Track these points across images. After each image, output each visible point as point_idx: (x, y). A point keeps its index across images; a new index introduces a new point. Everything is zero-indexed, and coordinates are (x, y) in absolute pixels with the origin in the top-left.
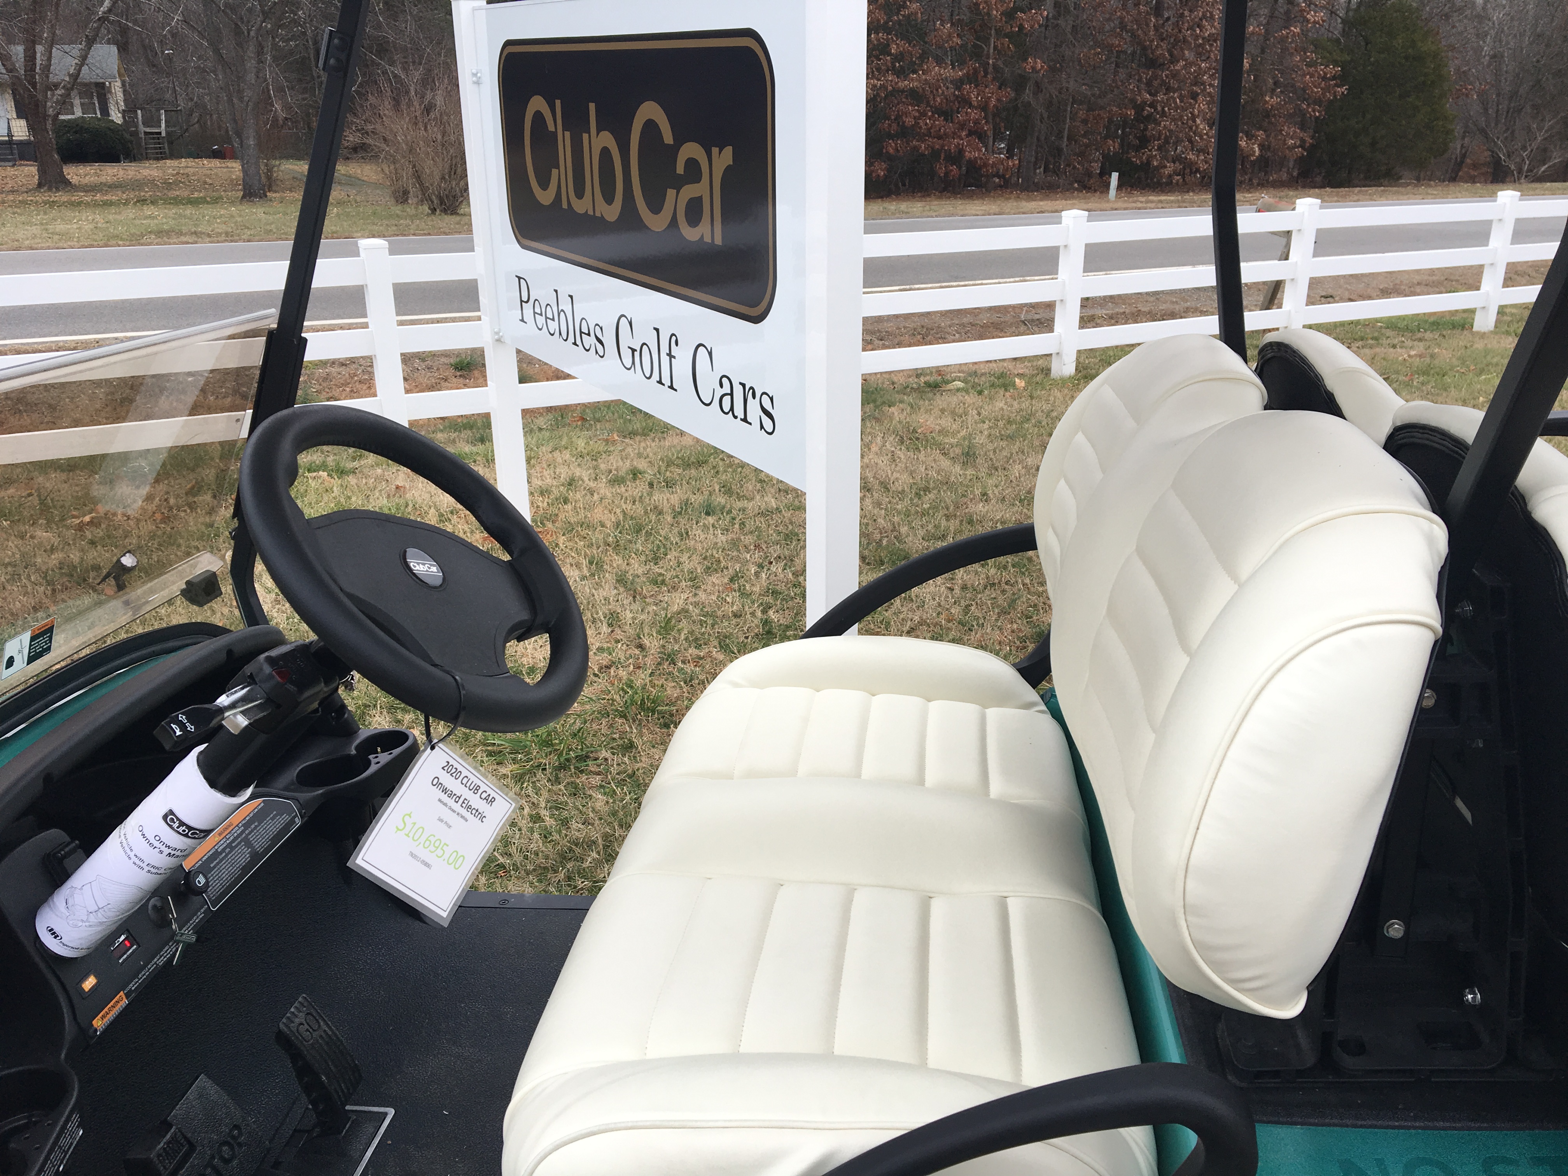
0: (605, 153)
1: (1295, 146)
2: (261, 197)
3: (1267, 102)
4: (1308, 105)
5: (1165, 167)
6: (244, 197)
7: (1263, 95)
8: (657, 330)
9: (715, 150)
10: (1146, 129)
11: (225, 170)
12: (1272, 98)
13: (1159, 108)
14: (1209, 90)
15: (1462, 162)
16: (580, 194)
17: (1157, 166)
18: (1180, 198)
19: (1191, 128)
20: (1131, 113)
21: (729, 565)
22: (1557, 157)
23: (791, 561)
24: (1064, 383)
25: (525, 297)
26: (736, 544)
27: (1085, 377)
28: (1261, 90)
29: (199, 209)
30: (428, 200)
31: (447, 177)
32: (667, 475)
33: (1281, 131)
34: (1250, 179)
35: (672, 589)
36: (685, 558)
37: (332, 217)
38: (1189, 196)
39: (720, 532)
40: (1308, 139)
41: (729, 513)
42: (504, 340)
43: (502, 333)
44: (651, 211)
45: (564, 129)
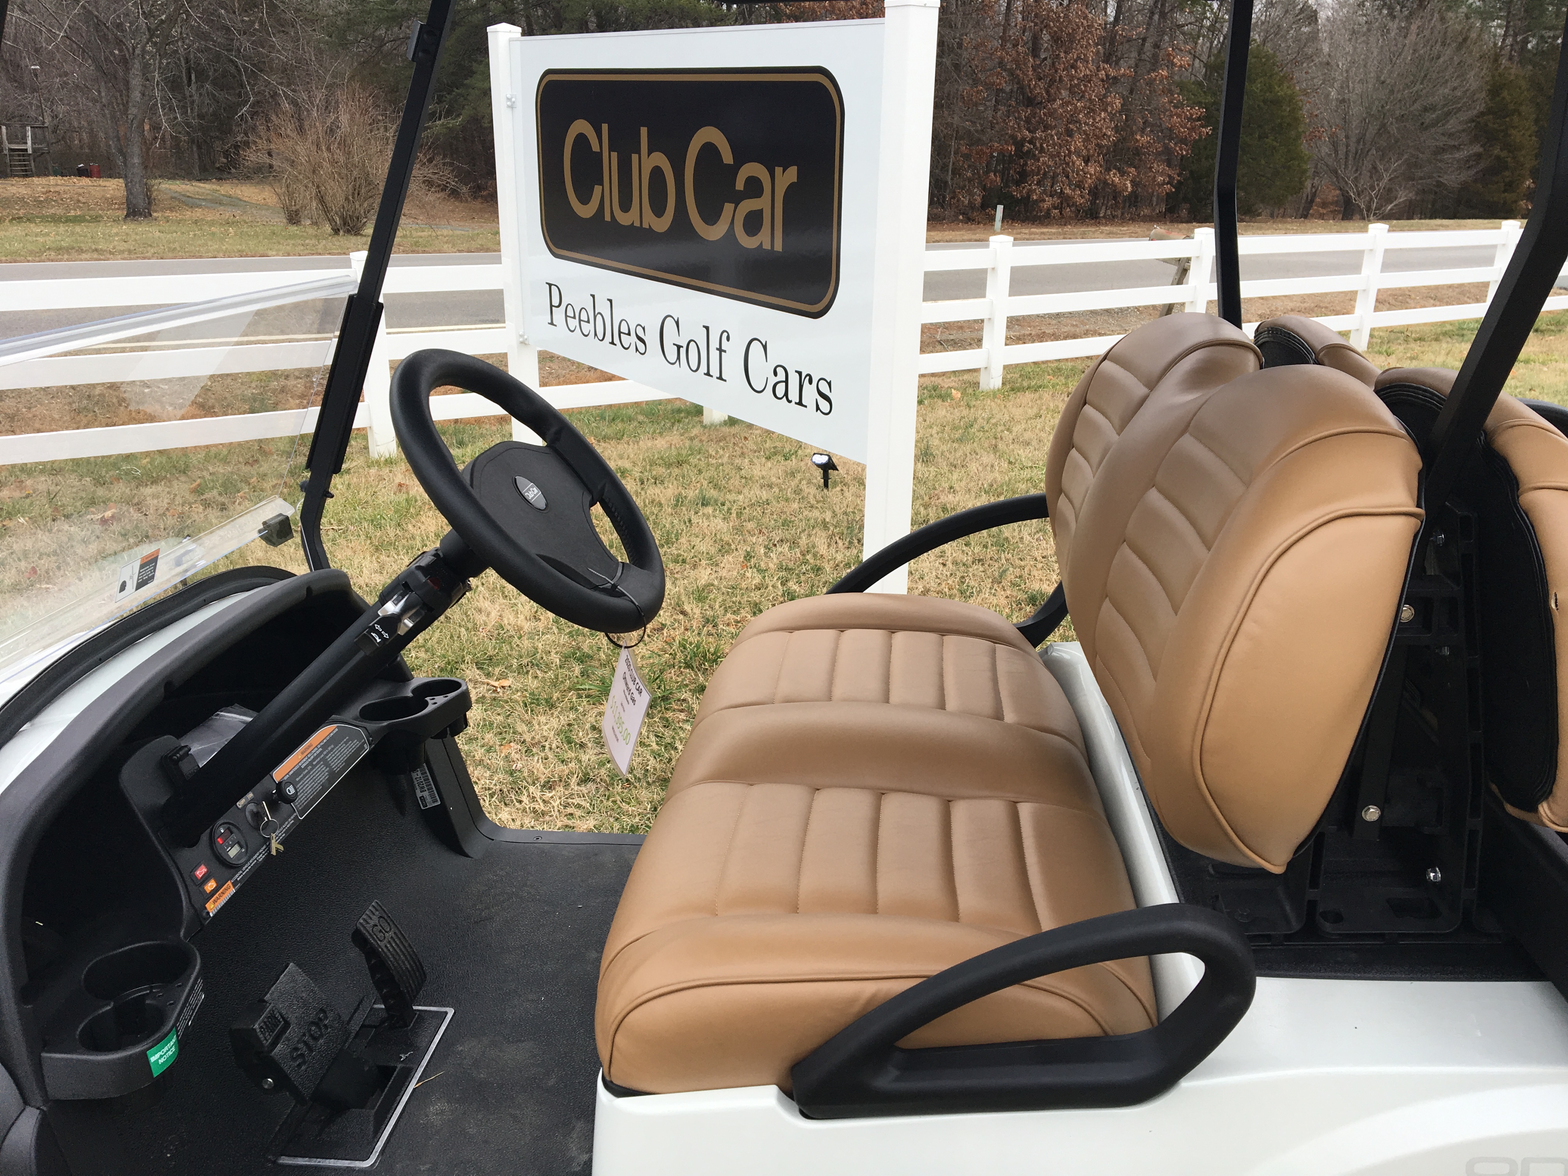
0: (657, 172)
1: (1164, 183)
2: (145, 217)
3: (1137, 141)
4: (1176, 144)
5: (1044, 201)
6: (127, 216)
7: (1133, 133)
8: (707, 328)
9: (778, 170)
10: (1026, 164)
11: (98, 189)
12: (1142, 136)
13: (1038, 145)
14: (1085, 128)
15: (1312, 201)
16: (625, 206)
17: (1036, 200)
18: (1060, 230)
19: (1067, 164)
20: (1011, 148)
21: (738, 547)
22: (1403, 196)
23: (794, 544)
24: (994, 395)
25: (556, 302)
26: (739, 530)
27: (1013, 390)
28: (1132, 129)
29: (87, 227)
30: (331, 221)
31: (351, 198)
32: (654, 473)
33: (1151, 168)
34: (1123, 214)
35: (695, 566)
36: (696, 541)
37: (232, 237)
38: (1068, 229)
39: (720, 520)
40: (1175, 176)
41: (723, 504)
42: (527, 343)
43: (526, 339)
44: (707, 223)
45: (611, 149)
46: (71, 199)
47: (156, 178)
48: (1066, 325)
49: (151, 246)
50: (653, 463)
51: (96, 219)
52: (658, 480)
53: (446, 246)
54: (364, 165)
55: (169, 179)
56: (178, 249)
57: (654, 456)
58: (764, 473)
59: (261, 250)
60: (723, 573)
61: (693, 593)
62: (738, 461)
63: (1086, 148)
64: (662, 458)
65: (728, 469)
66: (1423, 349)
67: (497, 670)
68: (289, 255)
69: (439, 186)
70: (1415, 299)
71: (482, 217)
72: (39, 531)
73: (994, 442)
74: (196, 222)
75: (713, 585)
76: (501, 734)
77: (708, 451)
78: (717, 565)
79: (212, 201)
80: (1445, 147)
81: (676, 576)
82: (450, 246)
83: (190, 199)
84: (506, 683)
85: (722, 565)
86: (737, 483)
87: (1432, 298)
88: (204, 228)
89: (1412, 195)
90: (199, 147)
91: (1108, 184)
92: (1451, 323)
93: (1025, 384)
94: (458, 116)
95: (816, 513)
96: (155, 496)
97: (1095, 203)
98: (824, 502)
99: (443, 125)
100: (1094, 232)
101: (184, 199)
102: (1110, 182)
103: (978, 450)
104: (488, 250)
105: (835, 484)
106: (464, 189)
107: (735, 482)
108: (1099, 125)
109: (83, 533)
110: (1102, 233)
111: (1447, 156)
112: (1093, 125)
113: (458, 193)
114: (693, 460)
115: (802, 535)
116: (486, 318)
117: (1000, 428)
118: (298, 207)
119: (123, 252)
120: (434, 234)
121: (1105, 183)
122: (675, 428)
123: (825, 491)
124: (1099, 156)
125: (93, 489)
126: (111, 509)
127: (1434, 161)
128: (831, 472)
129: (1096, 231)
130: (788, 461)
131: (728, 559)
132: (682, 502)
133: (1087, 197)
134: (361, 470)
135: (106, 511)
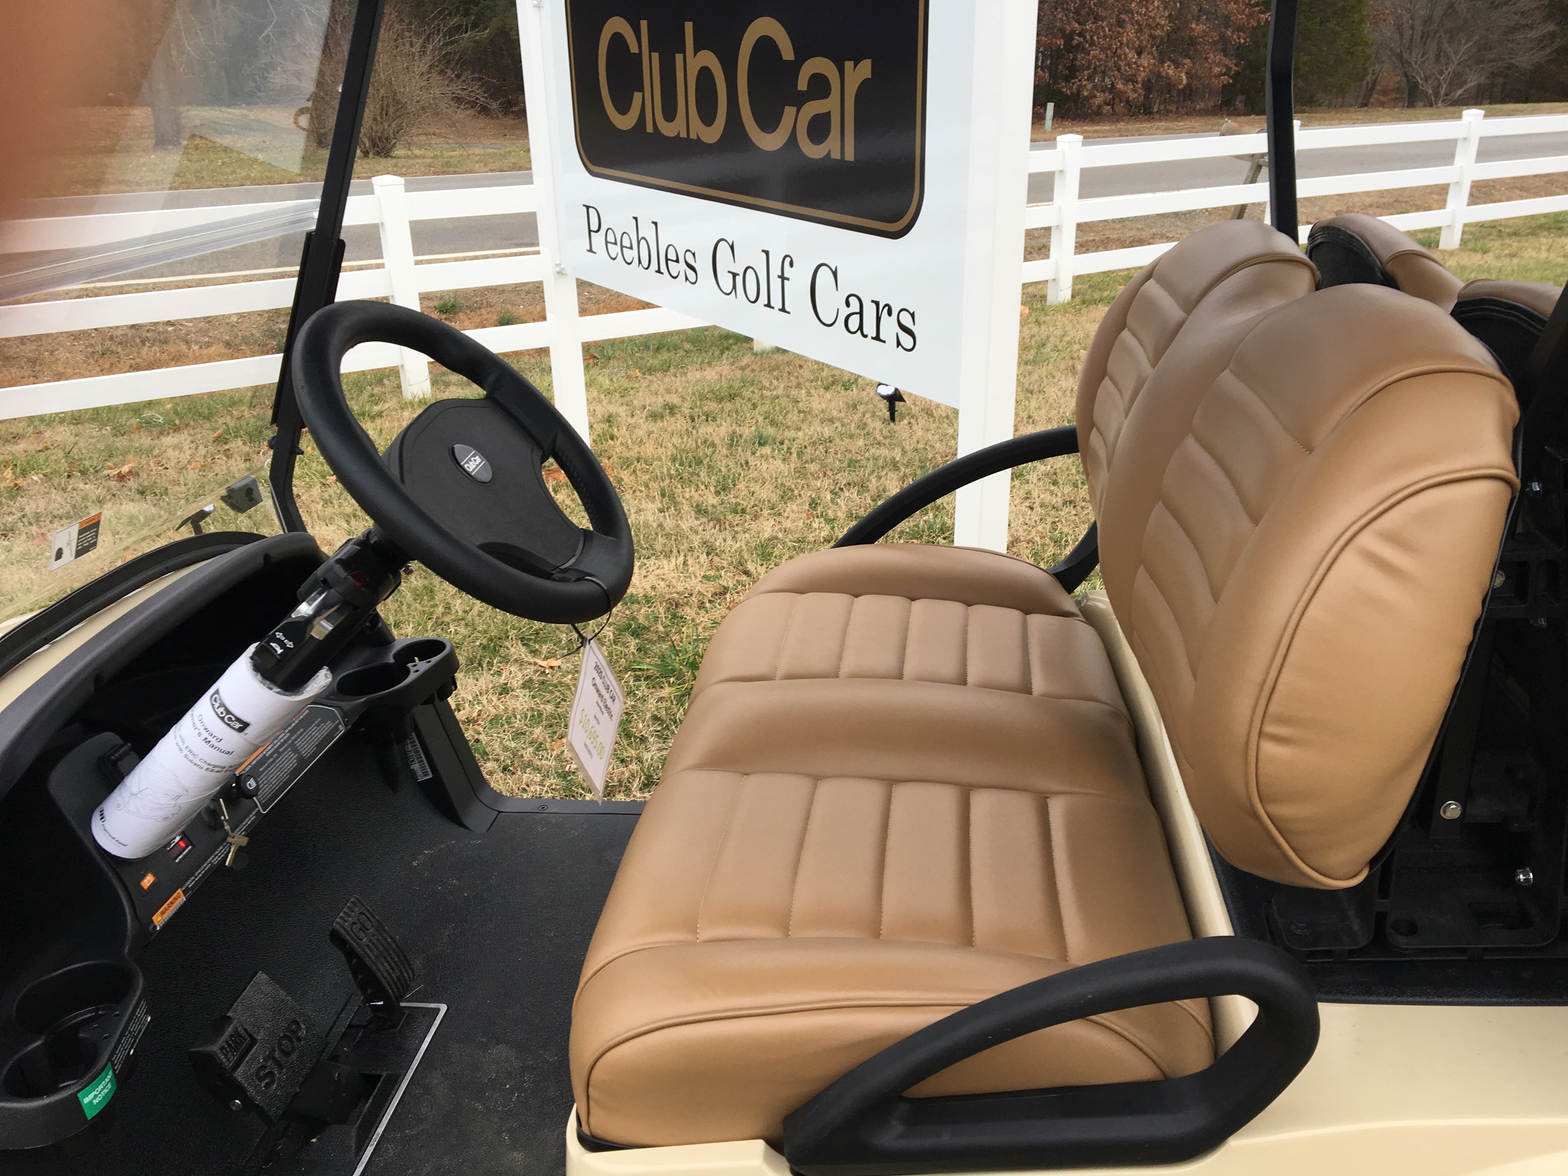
0: (705, 74)
1: (1221, 74)
2: (173, 145)
3: (1192, 30)
4: (1233, 32)
5: (1095, 96)
6: (157, 144)
7: (1187, 22)
8: (767, 253)
9: (849, 65)
10: (1075, 59)
11: (127, 118)
12: (1198, 25)
13: (1088, 37)
14: (1137, 17)
15: (1373, 89)
16: (670, 114)
17: (1087, 96)
18: (1113, 127)
19: (1119, 57)
20: (1061, 42)
21: (802, 493)
22: (1473, 80)
23: (863, 487)
24: (1063, 309)
25: (594, 227)
26: (801, 472)
27: (1084, 302)
28: (1186, 17)
29: (115, 157)
31: (379, 119)
32: (705, 409)
33: (1207, 59)
34: (1177, 108)
35: (756, 517)
36: (755, 487)
37: (261, 163)
38: (1121, 125)
39: (780, 462)
40: (1233, 66)
41: (782, 443)
42: (564, 272)
43: (562, 266)
44: (762, 130)
45: (651, 50)
46: (101, 129)
47: (184, 105)
48: (1132, 229)
49: (179, 176)
50: (703, 398)
51: (126, 149)
52: (710, 417)
53: (477, 166)
54: (391, 83)
55: (198, 105)
56: (206, 178)
57: (704, 390)
58: (823, 406)
59: (289, 176)
60: (788, 524)
61: (756, 548)
62: (794, 392)
63: (1138, 39)
64: (712, 392)
65: (784, 401)
66: (1520, 245)
67: (545, 648)
69: (468, 102)
70: (1499, 190)
71: (513, 134)
72: (53, 490)
73: (1071, 363)
74: (225, 149)
75: (776, 538)
76: (551, 726)
77: (761, 382)
78: (780, 514)
79: (241, 127)
80: (1517, 27)
81: (736, 529)
82: (482, 165)
83: (220, 126)
84: (555, 663)
85: (786, 515)
86: (795, 418)
87: (1517, 188)
88: (233, 155)
89: (1482, 80)
90: (228, 72)
91: (1163, 77)
92: (1545, 216)
93: (1098, 296)
94: (486, 28)
95: (884, 452)
96: (178, 447)
97: (1148, 98)
98: (892, 436)
99: (469, 37)
100: (1149, 129)
101: (214, 126)
102: (1164, 74)
103: (1054, 372)
104: (520, 168)
105: (903, 417)
106: (494, 105)
107: (793, 417)
108: (1152, 14)
109: (99, 490)
110: (1158, 129)
111: (1519, 36)
112: (1145, 15)
113: (489, 110)
114: (746, 394)
115: (871, 477)
116: (521, 241)
117: (1076, 347)
118: (326, 130)
119: (147, 183)
120: (465, 153)
121: (1159, 76)
122: (725, 356)
123: (892, 424)
124: (1152, 47)
125: (112, 439)
126: (129, 463)
127: (1505, 42)
128: (898, 404)
129: (1151, 127)
130: (849, 391)
131: (792, 507)
132: (737, 442)
133: (1140, 91)
134: (394, 413)
135: (123, 465)
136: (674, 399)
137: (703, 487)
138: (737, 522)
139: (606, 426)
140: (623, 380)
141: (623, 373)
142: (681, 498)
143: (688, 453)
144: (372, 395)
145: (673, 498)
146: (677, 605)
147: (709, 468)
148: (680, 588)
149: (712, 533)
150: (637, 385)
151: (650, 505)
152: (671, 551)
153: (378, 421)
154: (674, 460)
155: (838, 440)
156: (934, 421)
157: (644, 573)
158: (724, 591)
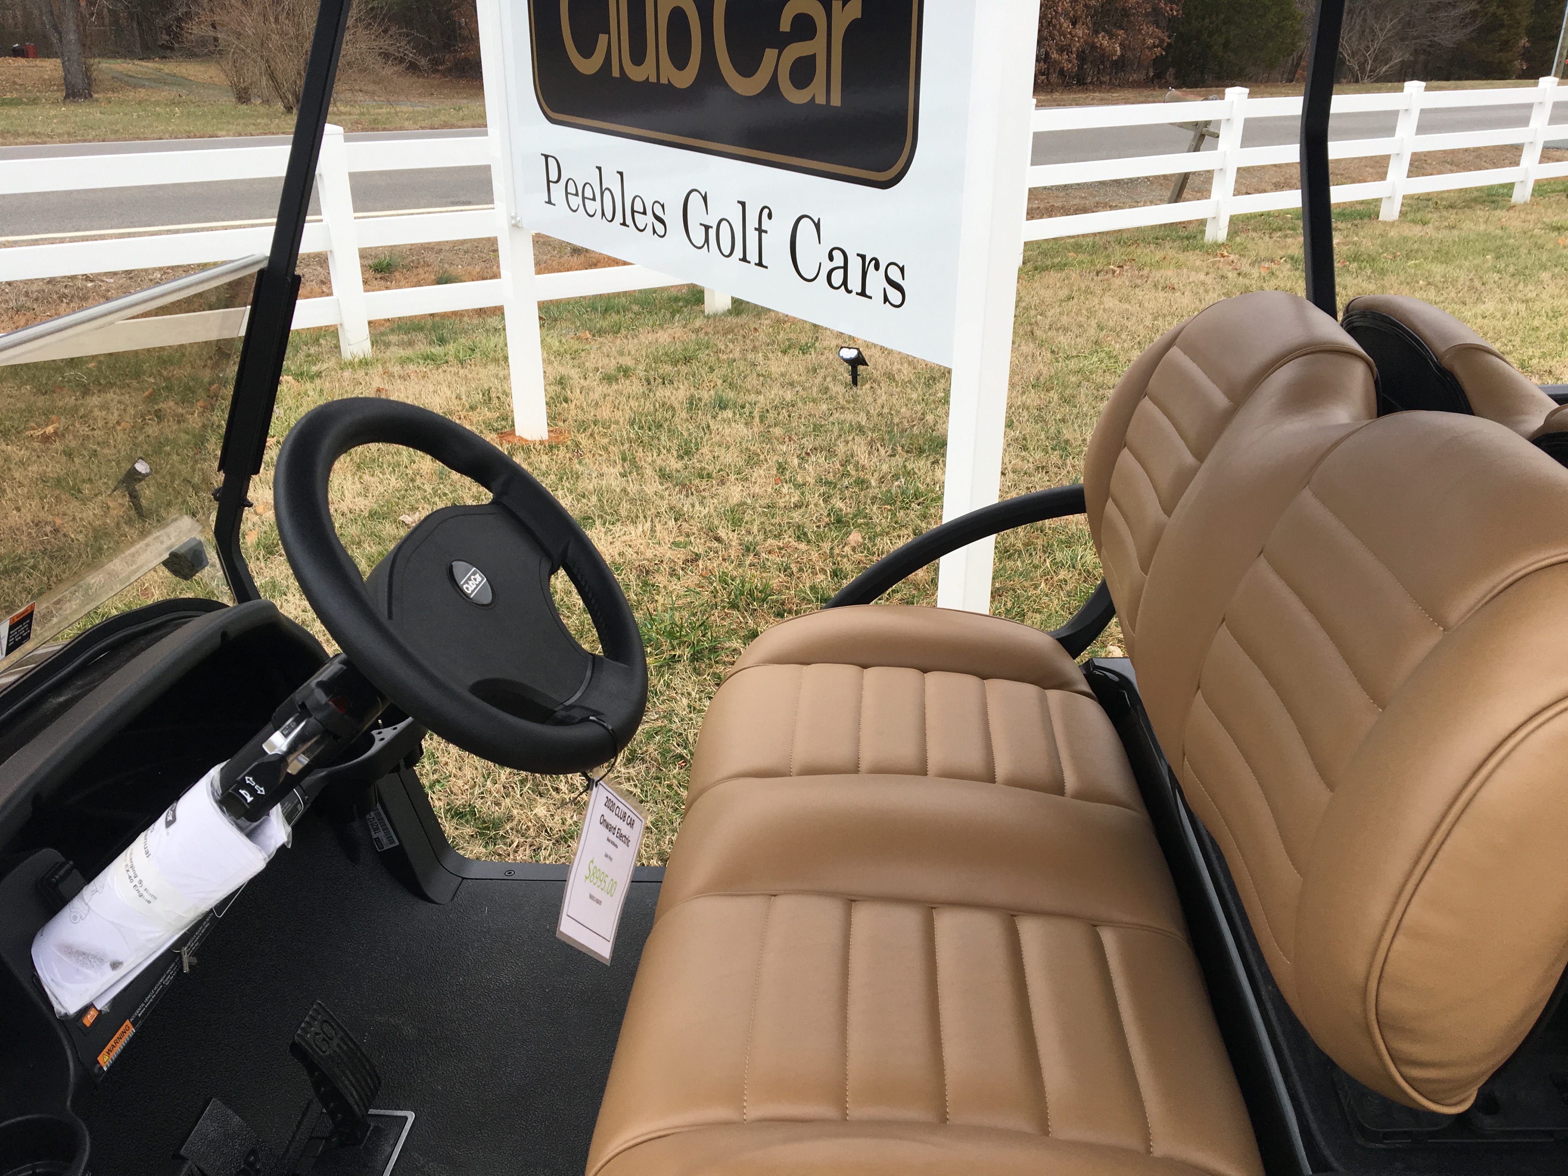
0: (677, 15)
1: (1154, 46)
2: (86, 98)
4: (1166, 4)
6: (65, 98)
8: (743, 204)
11: (35, 69)
15: (1298, 64)
16: (638, 58)
18: (1049, 97)
19: (1054, 26)
21: (768, 457)
22: (1398, 57)
23: (831, 452)
25: (554, 176)
26: (766, 437)
27: (1036, 269)
29: (24, 110)
30: (283, 98)
32: (661, 371)
33: (1140, 30)
34: (1110, 79)
35: (722, 482)
36: (718, 451)
37: (179, 117)
38: (1056, 95)
39: (742, 426)
40: (1165, 38)
41: (743, 407)
42: (520, 225)
43: (518, 219)
44: (740, 74)
46: (7, 81)
47: (95, 56)
48: (1075, 198)
49: (92, 128)
50: (657, 360)
51: (34, 102)
52: (665, 380)
53: (406, 124)
55: (109, 58)
56: (121, 130)
57: (658, 352)
58: (783, 369)
59: (209, 130)
60: (756, 489)
61: (725, 514)
62: (750, 356)
63: (1073, 9)
64: (666, 354)
65: (741, 364)
66: (1458, 217)
68: (240, 135)
69: (396, 58)
70: (1431, 164)
71: (441, 93)
74: (140, 103)
75: (745, 503)
77: (716, 345)
78: (747, 479)
79: (155, 80)
80: (1440, 5)
81: (703, 493)
82: (411, 122)
83: (130, 79)
85: (753, 480)
86: (755, 382)
87: (1448, 163)
88: (148, 109)
89: (1407, 56)
90: (139, 24)
91: (1097, 48)
92: (1478, 189)
93: (1049, 262)
95: (849, 416)
96: (105, 407)
97: (1082, 68)
98: (855, 401)
100: (1085, 99)
101: (126, 79)
102: (1098, 45)
105: (865, 381)
106: (423, 62)
107: (753, 381)
109: (22, 452)
110: (1093, 99)
111: (1442, 14)
113: (417, 67)
114: (702, 356)
115: (838, 442)
116: (457, 200)
118: (246, 84)
119: (59, 135)
120: (393, 111)
121: (1093, 47)
122: (676, 319)
123: (855, 388)
124: (1087, 17)
125: (33, 399)
126: (53, 423)
127: (1429, 20)
128: (861, 368)
129: (1087, 97)
130: (807, 356)
131: (758, 473)
132: (696, 405)
133: (1075, 61)
134: (333, 373)
135: (47, 425)
136: (628, 361)
137: (665, 451)
138: (703, 487)
139: (558, 388)
140: (572, 341)
141: (572, 334)
142: (643, 463)
143: (646, 416)
144: (309, 355)
145: (633, 462)
146: (647, 572)
147: (669, 432)
148: (649, 554)
149: (677, 499)
150: (588, 347)
151: (612, 470)
152: (637, 517)
153: (318, 381)
154: (632, 423)
155: (800, 404)
156: (897, 386)
157: (610, 539)
158: (697, 557)
